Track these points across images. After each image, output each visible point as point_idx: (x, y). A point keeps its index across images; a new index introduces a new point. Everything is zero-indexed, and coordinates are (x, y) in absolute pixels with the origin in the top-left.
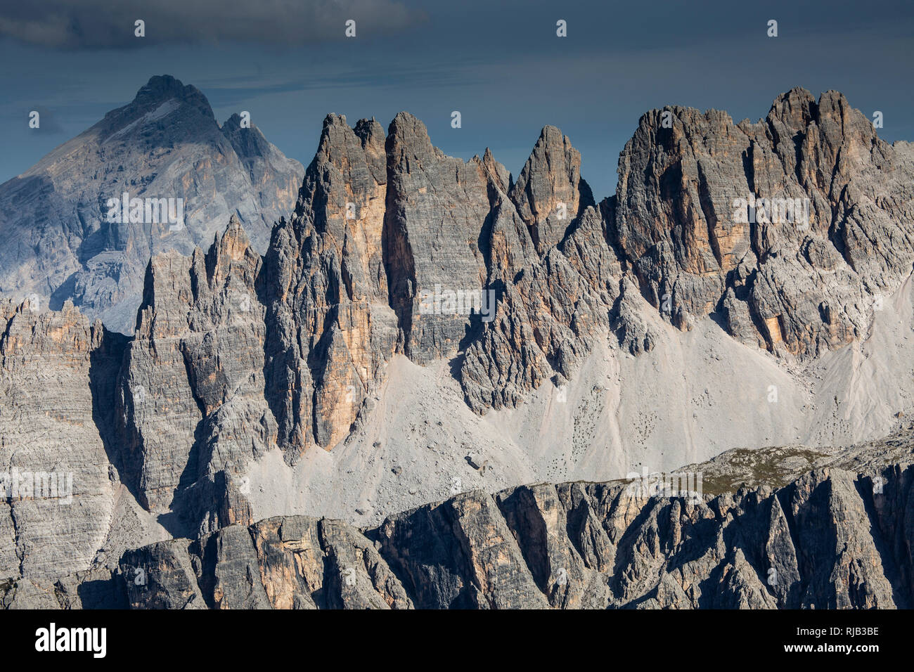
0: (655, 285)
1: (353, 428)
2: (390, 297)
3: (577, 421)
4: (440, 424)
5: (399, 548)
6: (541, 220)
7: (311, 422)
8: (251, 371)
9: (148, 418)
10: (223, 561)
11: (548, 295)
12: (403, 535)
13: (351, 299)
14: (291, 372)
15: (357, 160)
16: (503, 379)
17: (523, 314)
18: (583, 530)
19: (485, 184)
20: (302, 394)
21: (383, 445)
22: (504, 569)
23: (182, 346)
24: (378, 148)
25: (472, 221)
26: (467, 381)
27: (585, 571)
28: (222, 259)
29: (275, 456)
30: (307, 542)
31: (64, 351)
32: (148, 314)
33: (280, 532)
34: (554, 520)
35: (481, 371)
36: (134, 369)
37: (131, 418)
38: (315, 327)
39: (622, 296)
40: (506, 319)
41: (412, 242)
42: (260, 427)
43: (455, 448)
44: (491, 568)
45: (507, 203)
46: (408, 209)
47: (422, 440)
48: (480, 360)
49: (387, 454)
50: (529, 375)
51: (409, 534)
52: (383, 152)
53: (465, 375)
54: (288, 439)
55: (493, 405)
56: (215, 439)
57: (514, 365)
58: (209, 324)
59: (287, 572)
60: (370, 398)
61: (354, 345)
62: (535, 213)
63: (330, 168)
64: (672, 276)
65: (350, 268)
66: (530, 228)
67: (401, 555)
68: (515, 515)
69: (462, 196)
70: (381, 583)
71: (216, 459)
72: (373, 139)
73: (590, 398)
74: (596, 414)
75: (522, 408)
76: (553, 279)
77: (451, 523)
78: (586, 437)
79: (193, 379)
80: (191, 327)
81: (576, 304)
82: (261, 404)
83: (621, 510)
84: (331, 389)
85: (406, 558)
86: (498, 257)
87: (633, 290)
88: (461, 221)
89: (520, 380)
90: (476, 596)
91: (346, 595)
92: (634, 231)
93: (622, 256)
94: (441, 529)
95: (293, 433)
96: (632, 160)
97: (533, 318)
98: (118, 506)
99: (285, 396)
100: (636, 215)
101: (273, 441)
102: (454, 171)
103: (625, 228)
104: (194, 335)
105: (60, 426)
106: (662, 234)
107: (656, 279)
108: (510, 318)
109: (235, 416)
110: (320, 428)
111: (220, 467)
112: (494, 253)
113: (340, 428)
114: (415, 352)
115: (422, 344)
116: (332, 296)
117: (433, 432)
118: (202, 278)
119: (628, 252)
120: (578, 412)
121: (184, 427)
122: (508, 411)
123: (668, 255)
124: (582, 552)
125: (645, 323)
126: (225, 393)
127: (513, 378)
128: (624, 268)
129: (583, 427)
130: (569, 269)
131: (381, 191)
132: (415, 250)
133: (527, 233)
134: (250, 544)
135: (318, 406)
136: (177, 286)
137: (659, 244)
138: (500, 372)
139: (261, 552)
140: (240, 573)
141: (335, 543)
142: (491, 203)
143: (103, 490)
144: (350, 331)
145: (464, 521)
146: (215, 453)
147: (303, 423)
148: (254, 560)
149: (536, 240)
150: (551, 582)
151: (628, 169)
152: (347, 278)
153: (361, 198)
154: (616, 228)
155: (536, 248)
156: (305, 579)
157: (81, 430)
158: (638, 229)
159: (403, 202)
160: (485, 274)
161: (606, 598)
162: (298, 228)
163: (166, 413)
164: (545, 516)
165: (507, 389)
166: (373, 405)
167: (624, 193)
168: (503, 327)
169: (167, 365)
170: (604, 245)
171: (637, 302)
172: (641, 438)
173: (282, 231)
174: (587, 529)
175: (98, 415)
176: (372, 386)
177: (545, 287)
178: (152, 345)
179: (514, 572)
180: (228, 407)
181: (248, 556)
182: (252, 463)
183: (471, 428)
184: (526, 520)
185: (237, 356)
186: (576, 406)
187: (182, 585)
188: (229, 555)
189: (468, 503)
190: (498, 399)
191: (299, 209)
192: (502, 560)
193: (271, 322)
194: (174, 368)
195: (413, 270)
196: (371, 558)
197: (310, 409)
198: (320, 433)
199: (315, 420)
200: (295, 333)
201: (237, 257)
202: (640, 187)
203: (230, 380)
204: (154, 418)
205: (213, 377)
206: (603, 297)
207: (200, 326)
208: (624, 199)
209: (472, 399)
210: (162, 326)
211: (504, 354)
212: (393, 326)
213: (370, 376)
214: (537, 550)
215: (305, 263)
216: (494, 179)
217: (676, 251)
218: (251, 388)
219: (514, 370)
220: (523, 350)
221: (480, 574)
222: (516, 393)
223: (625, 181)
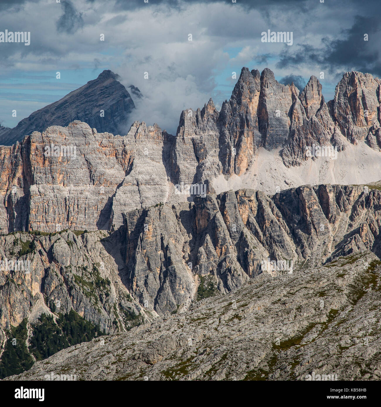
0: (346, 130)
1: (247, 169)
2: (259, 128)
3: (320, 172)
4: (276, 170)
5: (281, 202)
6: (309, 106)
7: (234, 167)
8: (215, 149)
9: (181, 162)
10: (228, 201)
11: (311, 131)
12: (282, 198)
13: (248, 127)
14: (228, 150)
15: (252, 83)
16: (296, 157)
17: (303, 136)
18: (341, 200)
19: (291, 94)
20: (232, 157)
21: (257, 175)
22: (316, 210)
23: (193, 140)
24: (258, 79)
25: (286, 105)
26: (284, 157)
27: (341, 213)
28: (207, 112)
29: (222, 177)
30: (253, 198)
31: (154, 139)
32: (182, 128)
33: (245, 194)
34: (332, 196)
35: (289, 154)
36: (177, 146)
37: (176, 162)
38: (236, 136)
39: (335, 133)
40: (297, 137)
41: (268, 111)
42: (217, 167)
43: (281, 178)
44: (312, 209)
45: (298, 100)
46: (267, 100)
47: (270, 174)
48: (289, 150)
49: (258, 178)
50: (304, 156)
51: (285, 198)
52: (259, 81)
53: (284, 155)
54: (226, 172)
55: (292, 165)
56: (204, 170)
57: (300, 152)
58: (201, 133)
59: (246, 207)
60: (253, 160)
61: (248, 143)
62: (307, 104)
63: (244, 85)
64: (352, 127)
65: (248, 117)
66: (305, 108)
67: (281, 204)
68: (319, 194)
69: (284, 97)
70: (275, 213)
71: (204, 176)
72: (257, 77)
73: (324, 164)
74: (326, 170)
75: (301, 166)
76: (313, 126)
77: (299, 195)
78: (323, 177)
79: (196, 151)
80: (196, 134)
81: (320, 134)
82: (217, 160)
83: (353, 194)
84: (241, 156)
85: (283, 205)
86: (295, 117)
87: (338, 131)
88: (283, 105)
89: (301, 157)
90: (307, 218)
91: (265, 215)
92: (339, 112)
93: (335, 120)
94: (295, 196)
95: (228, 170)
96: (340, 88)
97: (306, 138)
98: (171, 189)
99: (226, 158)
100: (340, 106)
101: (221, 172)
102: (282, 88)
103: (336, 110)
104: (197, 136)
105: (153, 163)
106: (349, 113)
107: (346, 128)
108: (299, 137)
109: (209, 163)
110: (236, 169)
111: (205, 179)
112: (293, 116)
113: (243, 169)
114: (267, 147)
115: (269, 144)
116: (242, 127)
117: (273, 172)
118: (200, 118)
119: (337, 118)
120: (321, 169)
121: (192, 165)
122: (297, 167)
123: (351, 120)
124: (340, 206)
125: (342, 142)
126: (206, 156)
127: (299, 156)
128: (335, 124)
129: (322, 173)
130: (318, 123)
131: (258, 94)
132: (269, 113)
133: (304, 110)
134: (235, 197)
135: (236, 162)
136: (192, 120)
137: (348, 116)
138: (295, 155)
139: (239, 200)
140: (233, 206)
141: (261, 199)
142: (293, 100)
143: (166, 184)
144: (247, 139)
145: (304, 194)
146: (203, 174)
147: (231, 167)
148: (237, 202)
149: (307, 112)
150: (330, 215)
151: (339, 91)
152: (247, 121)
153: (253, 95)
154: (333, 110)
155: (307, 116)
156: (251, 209)
157: (159, 165)
158: (340, 111)
159: (265, 98)
160: (290, 123)
161: (348, 221)
162: (231, 103)
163: (187, 161)
164: (329, 194)
165: (297, 160)
166: (253, 162)
167: (337, 99)
168: (296, 140)
169: (188, 146)
170: (329, 115)
171: (339, 135)
172: (341, 178)
173: (227, 104)
174: (342, 199)
175: (164, 160)
176: (253, 157)
177: (310, 128)
178: (183, 139)
179: (319, 211)
180: (207, 160)
181: (235, 201)
182: (214, 179)
183: (286, 172)
184: (322, 196)
185: (210, 144)
186: (319, 167)
187: (214, 209)
188: (229, 199)
189: (306, 188)
190: (294, 163)
191: (232, 97)
192: (316, 207)
193: (222, 134)
194: (190, 146)
195: (268, 120)
196: (272, 204)
197: (234, 162)
198: (237, 171)
199: (235, 166)
200: (229, 137)
201: (211, 112)
202: (342, 97)
203: (208, 151)
204: (183, 162)
205: (202, 150)
206: (328, 132)
207: (199, 133)
208: (337, 101)
209: (286, 163)
210: (187, 133)
211: (296, 149)
212: (260, 137)
213: (253, 153)
214: (325, 205)
215: (233, 115)
216: (294, 92)
217: (353, 118)
218: (215, 154)
219: (299, 154)
220: (303, 148)
221: (308, 211)
222: (300, 162)
223: (337, 95)
